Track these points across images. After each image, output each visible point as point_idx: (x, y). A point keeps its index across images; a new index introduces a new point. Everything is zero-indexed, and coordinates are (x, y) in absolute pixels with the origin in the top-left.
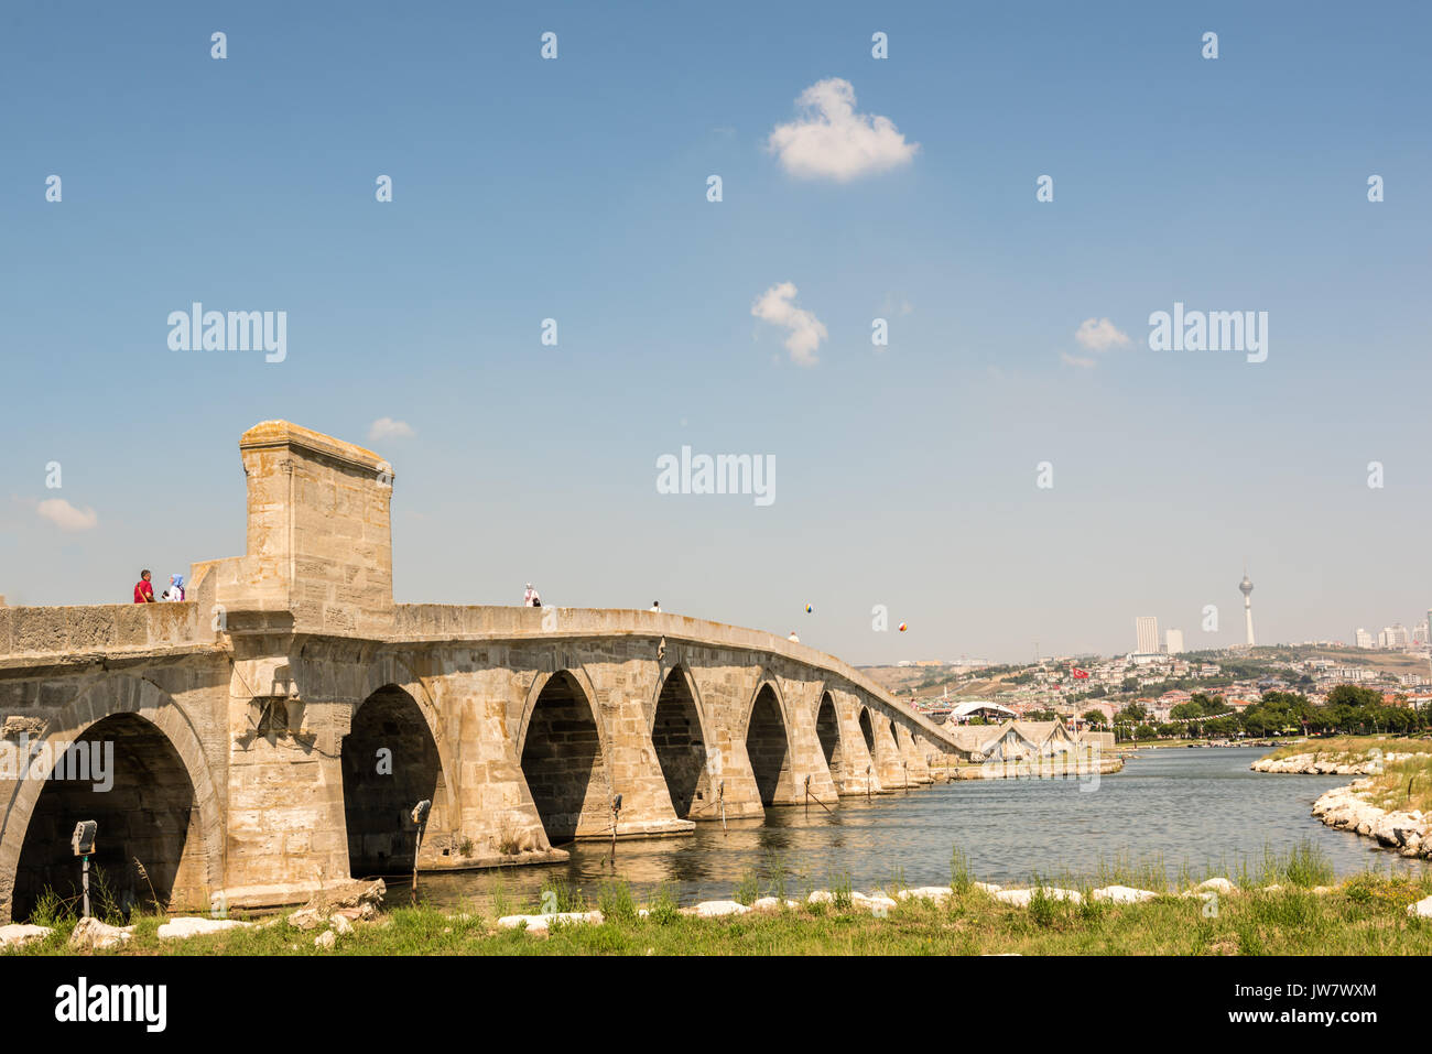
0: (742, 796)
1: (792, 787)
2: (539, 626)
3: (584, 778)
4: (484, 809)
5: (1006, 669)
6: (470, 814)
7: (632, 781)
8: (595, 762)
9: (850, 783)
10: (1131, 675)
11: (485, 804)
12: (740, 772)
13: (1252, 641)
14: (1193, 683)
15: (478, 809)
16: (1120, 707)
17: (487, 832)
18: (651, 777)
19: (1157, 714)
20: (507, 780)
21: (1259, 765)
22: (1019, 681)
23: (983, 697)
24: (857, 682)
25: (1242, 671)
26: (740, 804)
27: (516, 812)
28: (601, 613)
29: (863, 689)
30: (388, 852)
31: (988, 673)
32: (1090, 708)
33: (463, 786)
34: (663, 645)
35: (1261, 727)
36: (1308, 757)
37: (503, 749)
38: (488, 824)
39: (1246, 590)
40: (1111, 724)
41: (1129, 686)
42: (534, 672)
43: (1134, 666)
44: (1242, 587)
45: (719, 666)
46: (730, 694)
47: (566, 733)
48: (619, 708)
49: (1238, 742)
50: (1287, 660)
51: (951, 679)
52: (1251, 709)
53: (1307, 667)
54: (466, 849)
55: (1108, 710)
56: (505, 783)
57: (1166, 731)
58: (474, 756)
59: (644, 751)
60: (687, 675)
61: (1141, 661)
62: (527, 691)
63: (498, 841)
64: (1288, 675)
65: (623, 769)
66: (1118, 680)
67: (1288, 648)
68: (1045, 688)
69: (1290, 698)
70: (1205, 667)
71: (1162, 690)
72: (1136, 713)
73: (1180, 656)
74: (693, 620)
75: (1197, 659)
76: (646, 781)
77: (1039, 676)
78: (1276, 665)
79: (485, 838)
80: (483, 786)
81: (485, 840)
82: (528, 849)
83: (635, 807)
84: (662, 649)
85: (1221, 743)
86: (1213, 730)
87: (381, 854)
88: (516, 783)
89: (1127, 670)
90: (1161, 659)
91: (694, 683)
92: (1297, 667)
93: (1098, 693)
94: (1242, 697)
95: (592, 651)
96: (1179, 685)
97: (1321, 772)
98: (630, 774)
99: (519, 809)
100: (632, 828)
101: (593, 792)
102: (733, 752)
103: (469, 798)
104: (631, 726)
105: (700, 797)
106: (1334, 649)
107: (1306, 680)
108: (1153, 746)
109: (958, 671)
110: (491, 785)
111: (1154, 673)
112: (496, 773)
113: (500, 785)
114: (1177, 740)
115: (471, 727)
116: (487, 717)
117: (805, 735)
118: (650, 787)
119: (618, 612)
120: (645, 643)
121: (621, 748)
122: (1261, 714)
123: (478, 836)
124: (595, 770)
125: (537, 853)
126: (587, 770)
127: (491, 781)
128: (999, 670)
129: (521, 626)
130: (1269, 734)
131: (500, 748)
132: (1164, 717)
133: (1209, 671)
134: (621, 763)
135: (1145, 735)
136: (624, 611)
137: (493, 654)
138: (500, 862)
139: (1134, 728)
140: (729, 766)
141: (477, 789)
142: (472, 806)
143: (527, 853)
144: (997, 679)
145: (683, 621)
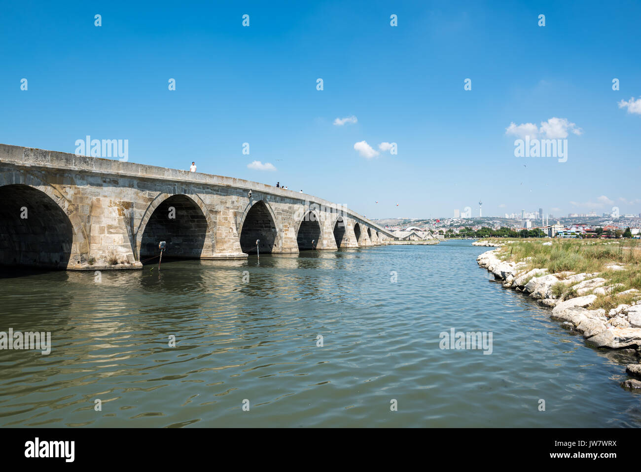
0: (291, 246)
1: (322, 244)
2: (164, 175)
3: (204, 236)
4: (103, 245)
5: (423, 220)
6: (94, 246)
7: (224, 239)
8: (207, 231)
9: (349, 244)
10: (452, 223)
11: (103, 243)
12: (291, 238)
13: (481, 216)
14: (466, 225)
15: (99, 245)
16: (447, 230)
17: (103, 254)
18: (233, 237)
19: (456, 231)
20: (117, 233)
21: (473, 243)
22: (426, 223)
23: (417, 226)
24: (354, 215)
25: (479, 222)
26: (290, 249)
27: (120, 247)
28: (210, 176)
29: (357, 217)
30: (58, 261)
31: (418, 221)
32: (440, 230)
33: (91, 235)
34: (250, 192)
35: (480, 235)
36: (487, 242)
37: (117, 221)
38: (104, 251)
39: (480, 204)
40: (445, 234)
41: (451, 225)
42: (158, 193)
43: (453, 221)
44: (479, 203)
45: (285, 203)
46: (291, 213)
47: (196, 220)
48: (220, 212)
49: (474, 238)
50: (489, 220)
51: (410, 222)
52: (478, 231)
53: (493, 222)
54: (92, 261)
55: (444, 230)
56: (116, 235)
57: (458, 235)
58: (99, 222)
59: (231, 228)
60: (267, 205)
61: (454, 219)
62: (152, 200)
63: (109, 258)
64: (489, 224)
65: (221, 234)
66: (449, 224)
67: (489, 218)
68: (432, 225)
69: (488, 229)
70: (469, 221)
71: (459, 226)
72: (451, 231)
73: (464, 219)
74: (270, 186)
75: (468, 220)
76: (231, 239)
77: (430, 222)
78: (486, 221)
79: (102, 257)
80: (103, 235)
81: (102, 258)
82: (122, 263)
83: (225, 248)
84: (250, 194)
85: (470, 239)
86: (469, 235)
87: (56, 261)
88: (122, 235)
89: (451, 221)
90: (459, 219)
91: (271, 208)
92: (491, 222)
93: (444, 226)
94: (477, 228)
95: (204, 189)
96: (463, 225)
97: (490, 246)
98: (223, 236)
99: (121, 246)
100: (221, 255)
101: (207, 242)
102: (289, 232)
103: (94, 240)
104: (226, 219)
105: (276, 246)
106: (500, 218)
107: (493, 225)
108: (454, 239)
109: (412, 220)
110: (108, 235)
111: (457, 222)
112: (111, 230)
113: (113, 235)
114: (460, 237)
115: (98, 210)
116: (110, 206)
117: (328, 228)
118: (232, 241)
119: (223, 177)
120: (241, 191)
121: (220, 226)
122: (481, 232)
123: (98, 256)
124: (207, 234)
125: (126, 264)
126: (204, 233)
127: (108, 233)
128: (421, 221)
129: (146, 173)
130: (482, 237)
131: (115, 220)
132: (458, 232)
133: (470, 222)
134: (220, 232)
135: (452, 236)
136: (226, 177)
137: (121, 181)
138: (105, 268)
139: (450, 234)
140: (287, 236)
141: (99, 237)
142: (96, 243)
143: (121, 264)
144: (421, 222)
145: (264, 186)
